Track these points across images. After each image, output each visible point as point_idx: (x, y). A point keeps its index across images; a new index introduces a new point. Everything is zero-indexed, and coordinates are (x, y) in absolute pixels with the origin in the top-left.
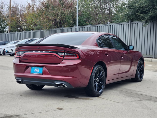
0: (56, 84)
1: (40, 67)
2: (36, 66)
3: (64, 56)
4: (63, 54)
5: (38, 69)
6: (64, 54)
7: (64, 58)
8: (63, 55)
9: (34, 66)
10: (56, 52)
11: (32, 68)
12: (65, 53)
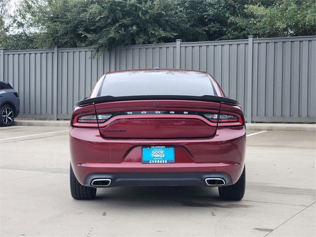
0: (206, 179)
1: (167, 146)
2: (155, 146)
3: (218, 121)
4: (216, 116)
5: (162, 152)
6: (219, 117)
7: (220, 124)
8: (216, 118)
9: (149, 146)
10: (201, 114)
11: (145, 149)
12: (219, 114)
